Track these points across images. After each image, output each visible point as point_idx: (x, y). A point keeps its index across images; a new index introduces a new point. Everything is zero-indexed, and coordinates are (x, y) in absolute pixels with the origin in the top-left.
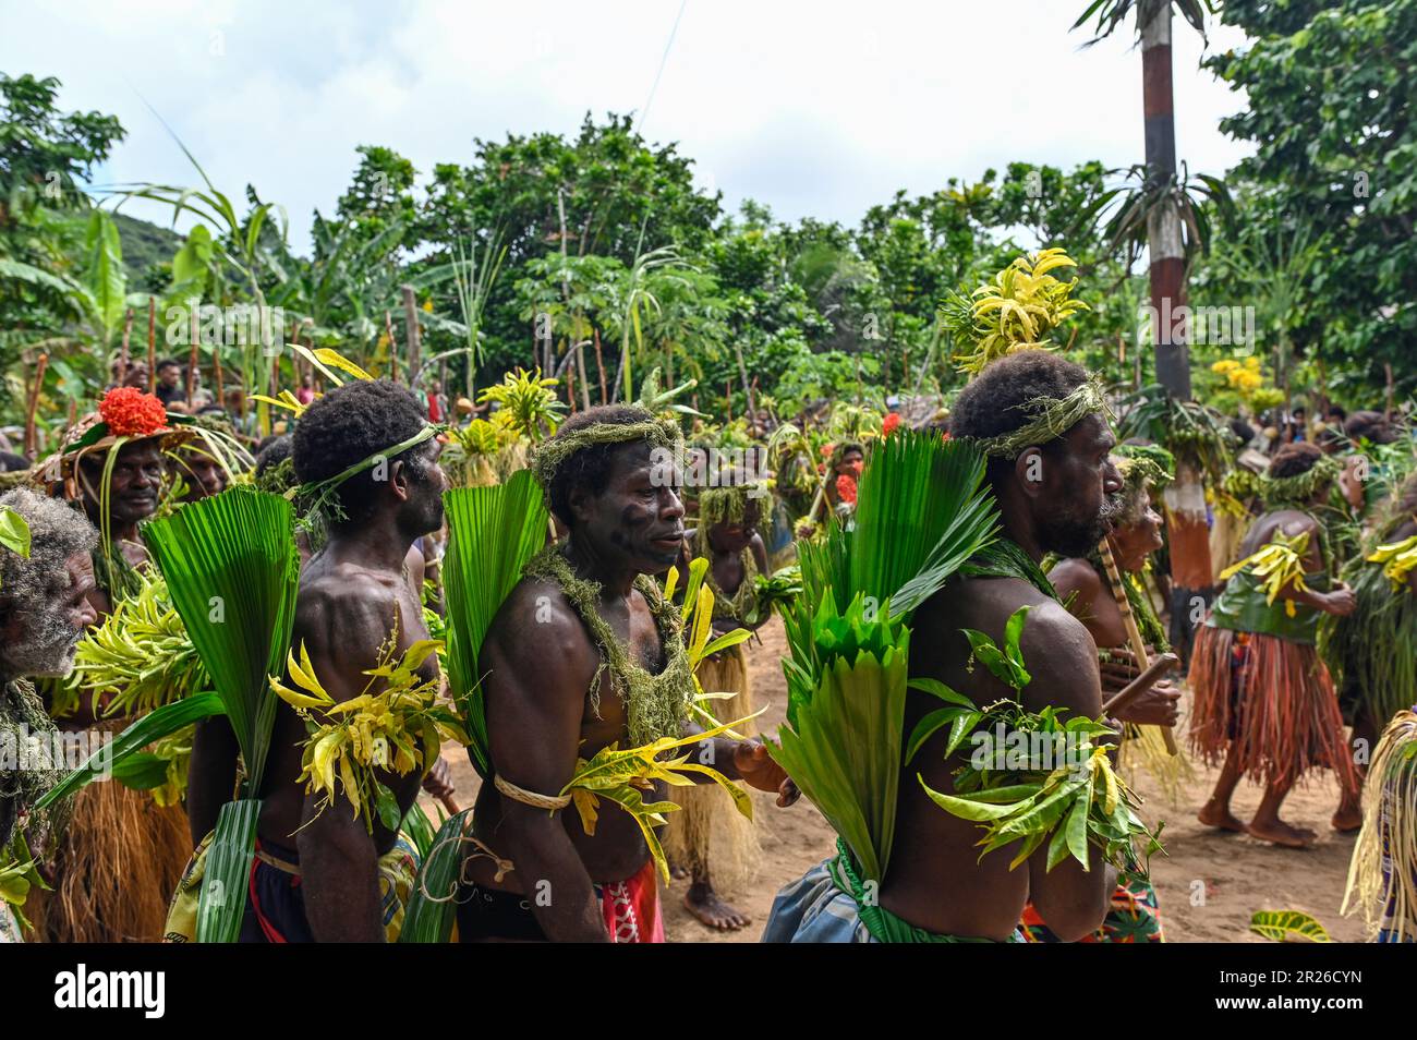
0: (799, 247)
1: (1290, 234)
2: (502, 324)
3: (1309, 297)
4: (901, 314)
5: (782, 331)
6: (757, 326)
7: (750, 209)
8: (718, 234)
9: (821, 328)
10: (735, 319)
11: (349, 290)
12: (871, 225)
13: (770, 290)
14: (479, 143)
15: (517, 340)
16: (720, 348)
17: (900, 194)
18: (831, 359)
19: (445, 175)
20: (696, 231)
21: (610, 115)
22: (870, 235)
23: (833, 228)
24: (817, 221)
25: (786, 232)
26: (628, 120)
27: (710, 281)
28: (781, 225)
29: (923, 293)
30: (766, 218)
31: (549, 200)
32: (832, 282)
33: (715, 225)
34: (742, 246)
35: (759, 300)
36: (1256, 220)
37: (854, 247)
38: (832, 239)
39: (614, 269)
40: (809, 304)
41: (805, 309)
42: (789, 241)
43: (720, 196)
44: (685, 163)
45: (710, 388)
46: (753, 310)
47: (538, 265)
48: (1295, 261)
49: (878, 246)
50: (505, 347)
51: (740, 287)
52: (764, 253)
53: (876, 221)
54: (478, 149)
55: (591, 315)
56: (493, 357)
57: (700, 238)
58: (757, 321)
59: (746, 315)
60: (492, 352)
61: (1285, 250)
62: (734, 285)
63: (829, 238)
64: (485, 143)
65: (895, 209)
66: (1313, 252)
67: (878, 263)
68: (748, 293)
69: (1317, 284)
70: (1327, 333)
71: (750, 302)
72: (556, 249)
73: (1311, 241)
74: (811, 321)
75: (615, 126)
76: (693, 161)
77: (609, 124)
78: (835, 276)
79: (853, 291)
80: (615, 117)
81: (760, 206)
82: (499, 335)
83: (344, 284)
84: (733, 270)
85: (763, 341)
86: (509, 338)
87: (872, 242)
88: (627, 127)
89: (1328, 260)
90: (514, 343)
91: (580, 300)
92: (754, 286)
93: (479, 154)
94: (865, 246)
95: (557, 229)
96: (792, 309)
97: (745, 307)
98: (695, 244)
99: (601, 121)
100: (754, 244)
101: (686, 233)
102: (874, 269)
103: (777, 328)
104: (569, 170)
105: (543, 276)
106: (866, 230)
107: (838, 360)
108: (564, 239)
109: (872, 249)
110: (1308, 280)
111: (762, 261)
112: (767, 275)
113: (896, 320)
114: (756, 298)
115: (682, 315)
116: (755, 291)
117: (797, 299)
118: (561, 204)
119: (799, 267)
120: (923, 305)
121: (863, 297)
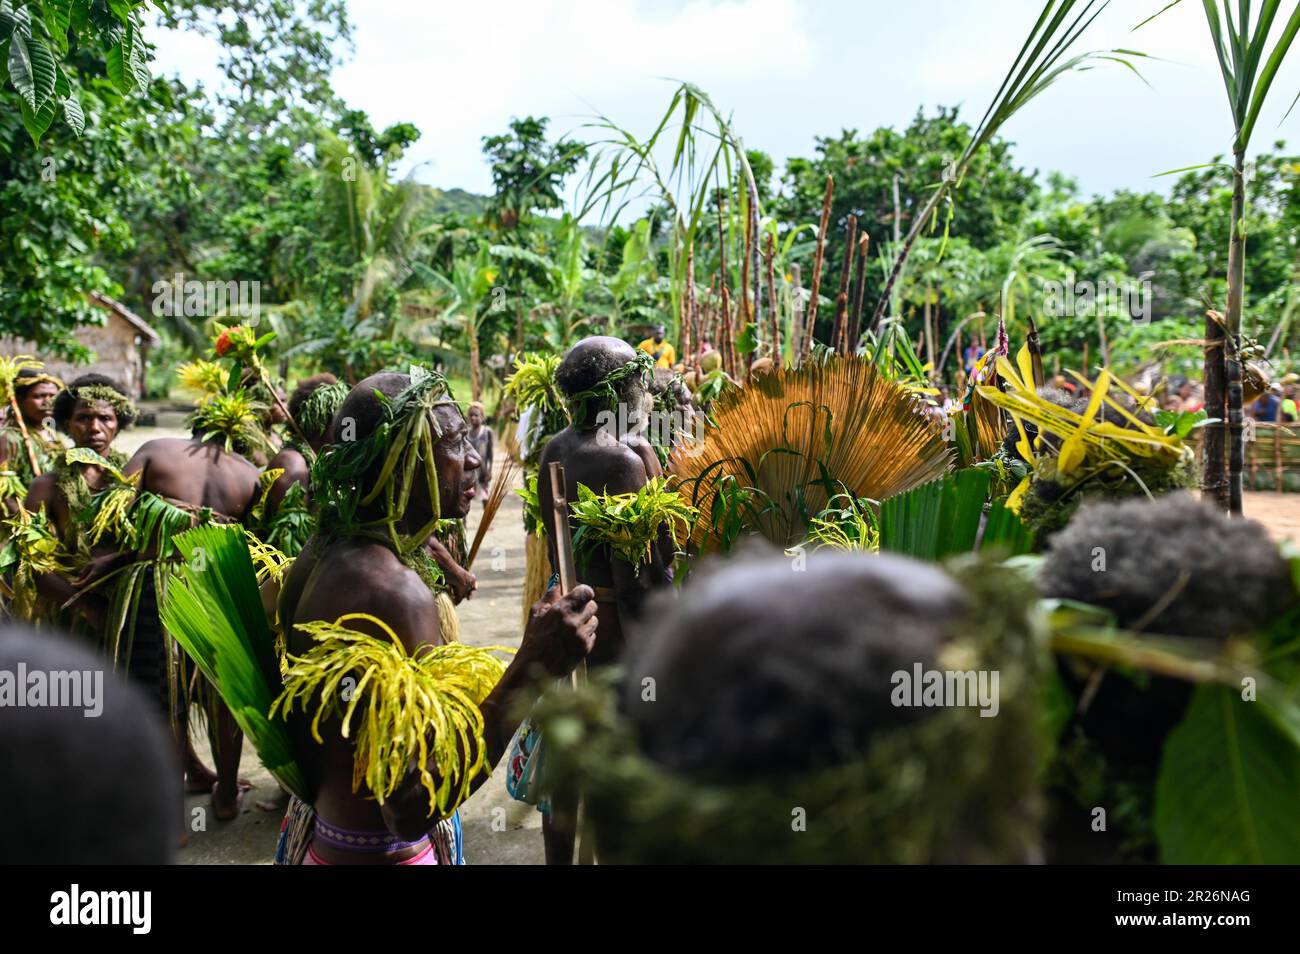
0: (1113, 218)
7: (1056, 181)
8: (1033, 208)
12: (1183, 191)
13: (1088, 259)
14: (817, 139)
17: (1217, 159)
19: (796, 169)
20: (1013, 207)
21: (939, 108)
22: (1181, 201)
23: (1147, 198)
24: (1133, 191)
25: (1099, 203)
26: (955, 111)
28: (1095, 196)
30: (1072, 187)
31: (885, 186)
32: (1145, 250)
34: (1063, 220)
35: (1078, 270)
37: (1164, 215)
38: (1147, 209)
40: (1128, 273)
42: (1101, 211)
43: (1036, 173)
44: (1005, 146)
49: (1191, 212)
52: (1085, 226)
53: (1189, 186)
54: (817, 144)
63: (1143, 207)
64: (822, 137)
65: (1211, 175)
67: (1194, 230)
68: (1066, 263)
71: (1069, 271)
75: (943, 117)
76: (1014, 144)
77: (937, 115)
78: (1149, 244)
79: (1168, 259)
80: (944, 109)
81: (1066, 177)
87: (1185, 208)
88: (954, 118)
93: (818, 149)
94: (1178, 212)
95: (891, 210)
96: (1111, 277)
97: (1064, 276)
99: (931, 114)
100: (1072, 218)
101: (1005, 208)
102: (1192, 236)
104: (909, 161)
106: (1177, 195)
107: (1171, 328)
108: (898, 218)
109: (1184, 215)
111: (1082, 233)
113: (1214, 286)
114: (1074, 267)
117: (1119, 269)
118: (896, 190)
119: (1112, 236)
121: (1180, 265)
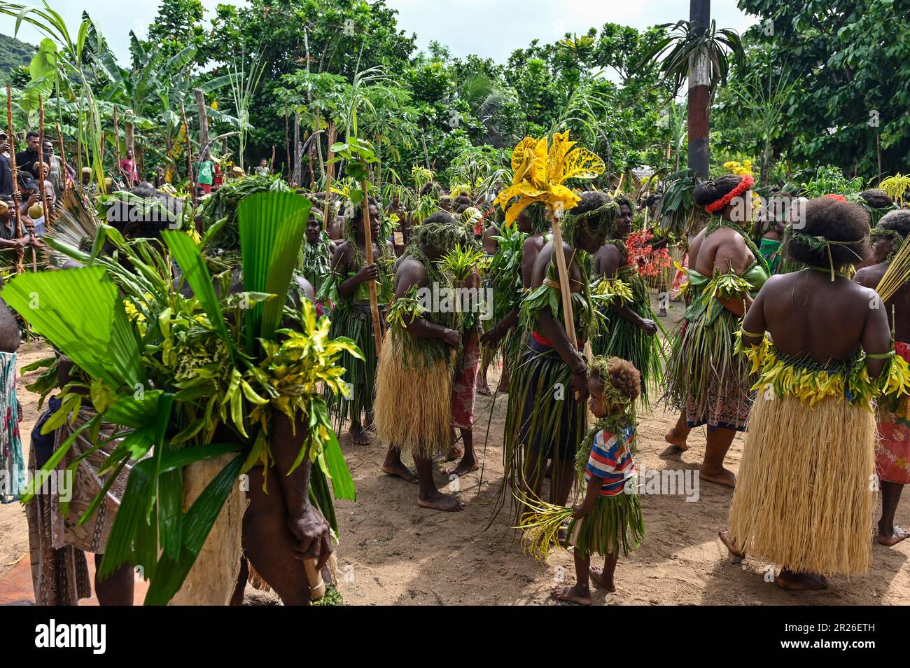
0: (466, 75)
1: (777, 77)
2: (266, 120)
3: (786, 118)
4: (532, 123)
5: (453, 131)
6: (438, 127)
7: (435, 48)
8: (413, 63)
9: (479, 129)
10: (423, 122)
11: (158, 91)
12: (514, 63)
13: (446, 103)
15: (277, 131)
16: (412, 141)
17: (534, 42)
18: (483, 150)
19: (225, 12)
20: (399, 61)
22: (513, 70)
23: (488, 63)
24: (479, 58)
25: (458, 65)
27: (406, 95)
28: (455, 60)
29: (546, 109)
30: (445, 54)
31: (298, 34)
32: (488, 100)
33: (411, 57)
34: (428, 72)
35: (439, 110)
36: (757, 68)
37: (503, 77)
38: (487, 70)
39: (341, 83)
40: (472, 114)
41: (470, 117)
42: (459, 71)
43: (415, 37)
44: (391, 13)
45: (405, 167)
46: (435, 116)
47: (291, 79)
48: (779, 95)
49: (518, 77)
50: (269, 135)
51: (427, 100)
52: (443, 78)
53: (518, 60)
55: (326, 114)
56: (260, 142)
57: (401, 66)
58: (438, 123)
59: (430, 119)
60: (260, 138)
61: (773, 89)
62: (423, 99)
63: (485, 69)
65: (530, 52)
66: (790, 90)
67: (517, 88)
68: (432, 105)
69: (791, 110)
70: (794, 143)
71: (433, 110)
72: (303, 68)
73: (789, 83)
74: (473, 125)
76: (397, 12)
78: (490, 96)
79: (501, 107)
81: (442, 46)
82: (264, 127)
83: (155, 86)
84: (423, 89)
85: (442, 137)
86: (271, 130)
87: (515, 74)
89: (799, 95)
90: (274, 133)
91: (319, 104)
92: (437, 100)
94: (510, 77)
95: (303, 55)
97: (429, 114)
98: (398, 69)
100: (436, 71)
101: (392, 62)
102: (516, 92)
103: (451, 129)
104: (311, 13)
105: (293, 86)
106: (511, 66)
107: (489, 151)
108: (308, 62)
109: (514, 79)
110: (785, 108)
111: (442, 83)
112: (445, 93)
113: (528, 127)
114: (437, 108)
115: (388, 117)
116: (436, 103)
117: (465, 110)
118: (306, 37)
119: (466, 89)
120: (546, 118)
121: (508, 111)
